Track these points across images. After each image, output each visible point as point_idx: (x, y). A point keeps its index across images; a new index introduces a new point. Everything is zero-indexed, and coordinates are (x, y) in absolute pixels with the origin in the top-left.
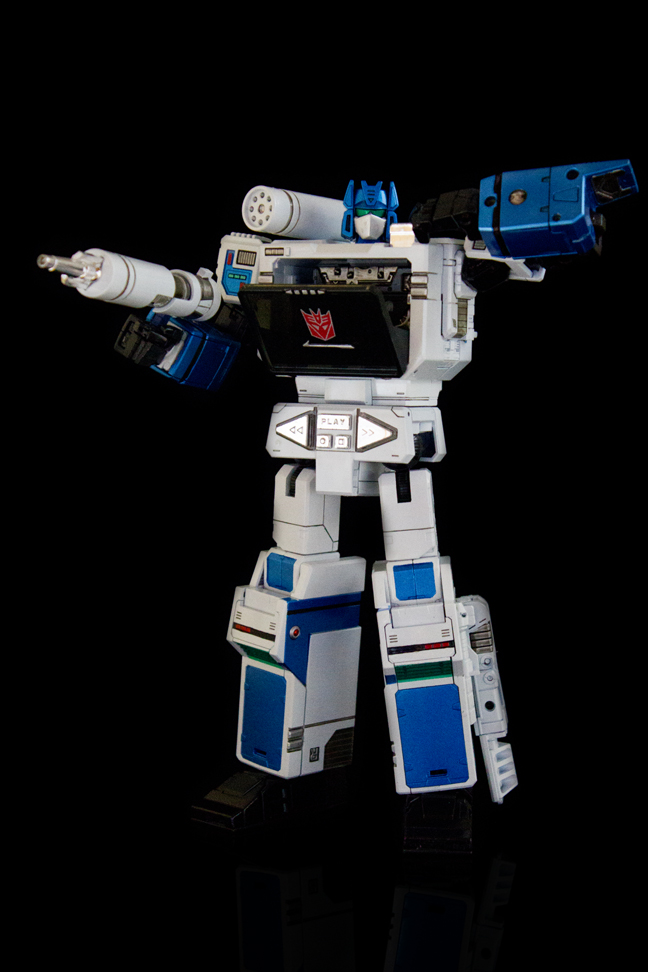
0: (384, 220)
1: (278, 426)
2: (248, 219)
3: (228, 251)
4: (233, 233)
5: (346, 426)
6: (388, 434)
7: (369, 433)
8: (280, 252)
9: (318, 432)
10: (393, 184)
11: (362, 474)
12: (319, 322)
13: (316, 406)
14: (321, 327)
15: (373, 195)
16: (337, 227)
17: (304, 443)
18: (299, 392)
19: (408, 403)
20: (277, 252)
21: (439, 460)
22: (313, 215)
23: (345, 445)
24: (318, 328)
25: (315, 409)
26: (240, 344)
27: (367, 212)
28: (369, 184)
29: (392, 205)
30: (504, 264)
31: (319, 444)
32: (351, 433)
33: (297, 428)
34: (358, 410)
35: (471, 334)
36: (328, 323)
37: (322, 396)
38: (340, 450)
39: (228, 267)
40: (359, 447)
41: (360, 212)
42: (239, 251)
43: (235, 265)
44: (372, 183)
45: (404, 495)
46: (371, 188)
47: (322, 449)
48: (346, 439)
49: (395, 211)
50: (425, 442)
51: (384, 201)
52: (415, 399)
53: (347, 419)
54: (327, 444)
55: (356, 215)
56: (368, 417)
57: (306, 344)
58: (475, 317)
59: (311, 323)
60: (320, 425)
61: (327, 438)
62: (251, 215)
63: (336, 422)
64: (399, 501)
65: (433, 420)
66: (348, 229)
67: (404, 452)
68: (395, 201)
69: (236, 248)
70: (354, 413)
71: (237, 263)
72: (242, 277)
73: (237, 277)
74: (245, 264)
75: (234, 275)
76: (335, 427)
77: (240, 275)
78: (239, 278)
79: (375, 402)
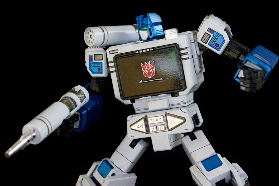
1: (131, 125)
2: (87, 42)
3: (89, 55)
5: (162, 120)
6: (182, 121)
7: (173, 122)
8: (116, 51)
9: (150, 125)
11: (172, 140)
13: (146, 114)
17: (145, 131)
19: (186, 105)
23: (163, 129)
25: (146, 115)
31: (151, 131)
32: (165, 123)
33: (140, 126)
34: (166, 113)
37: (148, 109)
38: (161, 132)
39: (91, 62)
40: (170, 128)
42: (94, 55)
43: (94, 61)
47: (153, 133)
48: (163, 126)
53: (162, 117)
54: (155, 130)
56: (171, 115)
60: (150, 121)
61: (155, 127)
62: (88, 40)
63: (157, 120)
65: (196, 109)
67: (189, 126)
70: (164, 114)
72: (98, 66)
73: (95, 66)
74: (98, 60)
75: (94, 65)
76: (157, 122)
77: (97, 65)
78: (97, 66)
79: (171, 107)
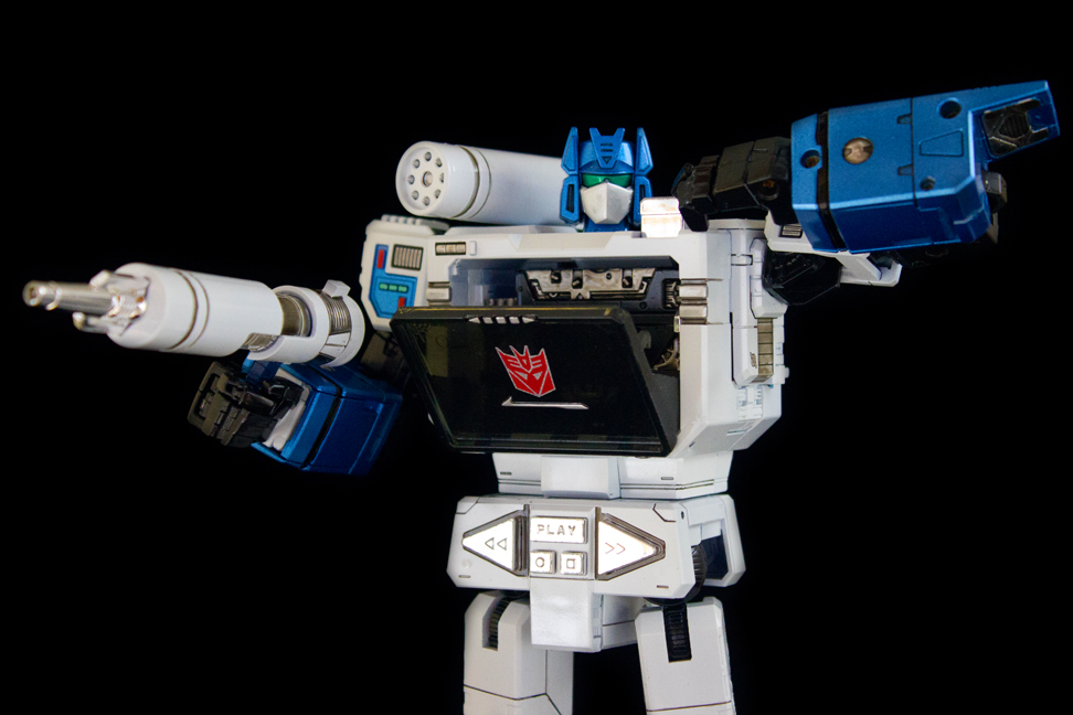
0: (629, 191)
1: (466, 535)
2: (406, 196)
3: (378, 246)
4: (385, 217)
5: (578, 536)
6: (650, 550)
7: (617, 549)
8: (460, 248)
9: (533, 546)
10: (641, 133)
11: (607, 614)
12: (528, 367)
13: (527, 501)
14: (530, 376)
15: (609, 152)
16: (553, 205)
17: (510, 564)
18: (499, 476)
19: (680, 494)
20: (454, 248)
21: (734, 582)
22: (512, 186)
23: (578, 569)
24: (525, 376)
25: (527, 508)
26: (400, 397)
27: (600, 179)
28: (603, 133)
29: (643, 166)
30: (834, 260)
31: (533, 567)
32: (587, 548)
33: (496, 541)
34: (597, 510)
35: (780, 374)
36: (543, 369)
37: (537, 483)
38: (568, 577)
39: (379, 272)
40: (601, 571)
41: (589, 179)
42: (396, 246)
43: (389, 269)
44: (607, 131)
45: (679, 649)
46: (607, 139)
47: (538, 576)
48: (578, 558)
49: (648, 176)
50: (710, 555)
51: (628, 160)
52: (691, 486)
53: (579, 524)
54: (547, 568)
55: (583, 184)
56: (615, 522)
57: (508, 403)
58: (786, 346)
59: (513, 369)
60: (535, 534)
61: (548, 557)
62: (411, 189)
63: (561, 531)
64: (671, 659)
65: (719, 517)
66: (570, 208)
67: (677, 577)
68: (647, 159)
69: (390, 241)
70: (591, 515)
71: (393, 265)
72: (401, 289)
73: (392, 288)
74: (404, 267)
75: (388, 285)
76: (560, 538)
77: (398, 286)
78: (397, 291)
79: (625, 493)
